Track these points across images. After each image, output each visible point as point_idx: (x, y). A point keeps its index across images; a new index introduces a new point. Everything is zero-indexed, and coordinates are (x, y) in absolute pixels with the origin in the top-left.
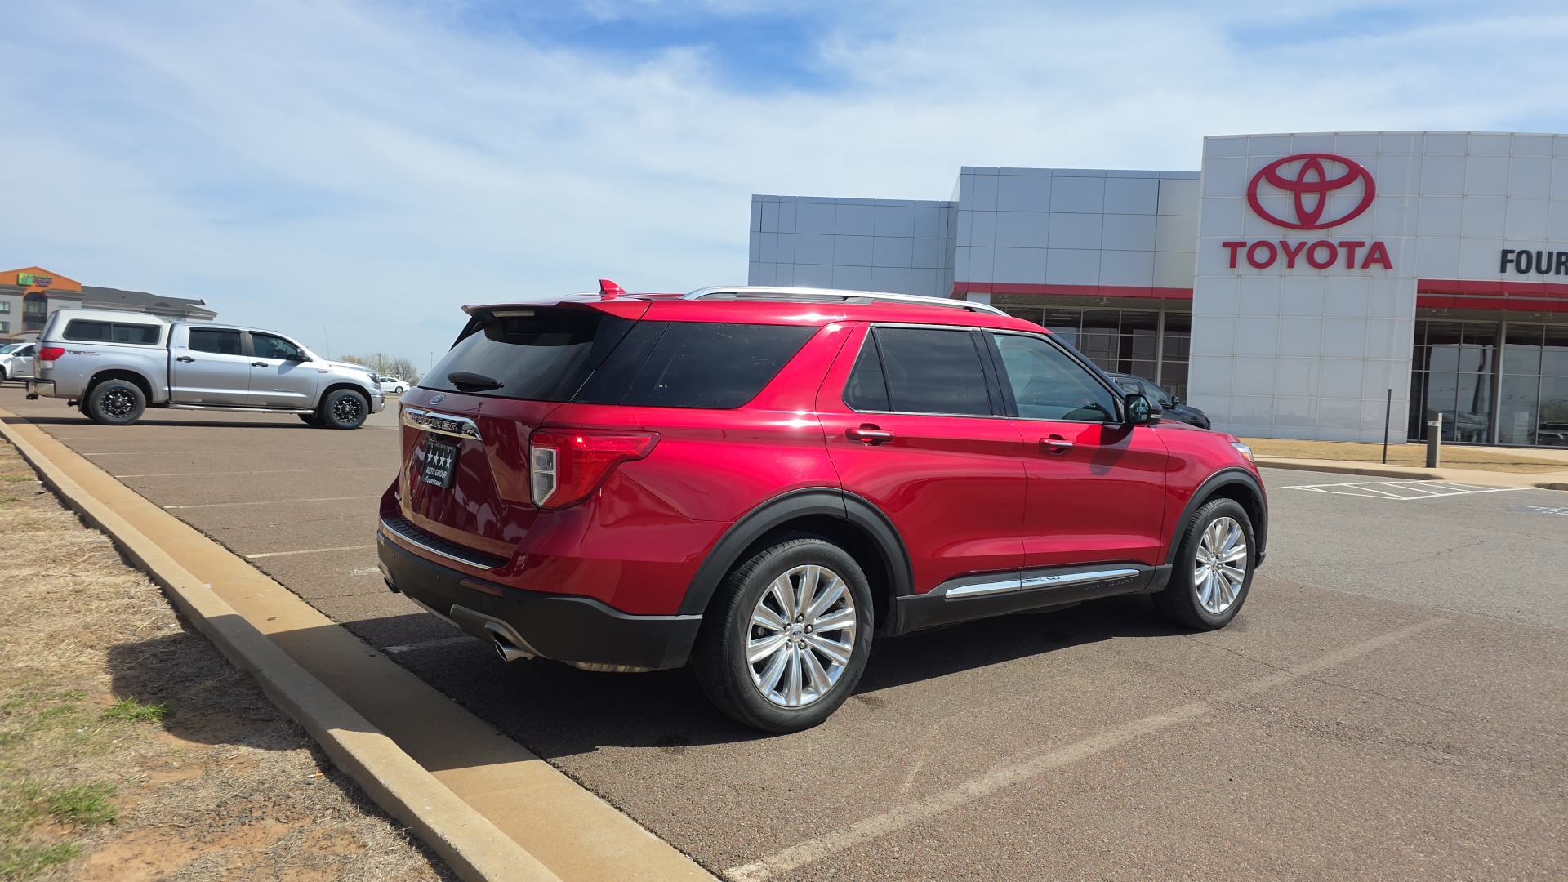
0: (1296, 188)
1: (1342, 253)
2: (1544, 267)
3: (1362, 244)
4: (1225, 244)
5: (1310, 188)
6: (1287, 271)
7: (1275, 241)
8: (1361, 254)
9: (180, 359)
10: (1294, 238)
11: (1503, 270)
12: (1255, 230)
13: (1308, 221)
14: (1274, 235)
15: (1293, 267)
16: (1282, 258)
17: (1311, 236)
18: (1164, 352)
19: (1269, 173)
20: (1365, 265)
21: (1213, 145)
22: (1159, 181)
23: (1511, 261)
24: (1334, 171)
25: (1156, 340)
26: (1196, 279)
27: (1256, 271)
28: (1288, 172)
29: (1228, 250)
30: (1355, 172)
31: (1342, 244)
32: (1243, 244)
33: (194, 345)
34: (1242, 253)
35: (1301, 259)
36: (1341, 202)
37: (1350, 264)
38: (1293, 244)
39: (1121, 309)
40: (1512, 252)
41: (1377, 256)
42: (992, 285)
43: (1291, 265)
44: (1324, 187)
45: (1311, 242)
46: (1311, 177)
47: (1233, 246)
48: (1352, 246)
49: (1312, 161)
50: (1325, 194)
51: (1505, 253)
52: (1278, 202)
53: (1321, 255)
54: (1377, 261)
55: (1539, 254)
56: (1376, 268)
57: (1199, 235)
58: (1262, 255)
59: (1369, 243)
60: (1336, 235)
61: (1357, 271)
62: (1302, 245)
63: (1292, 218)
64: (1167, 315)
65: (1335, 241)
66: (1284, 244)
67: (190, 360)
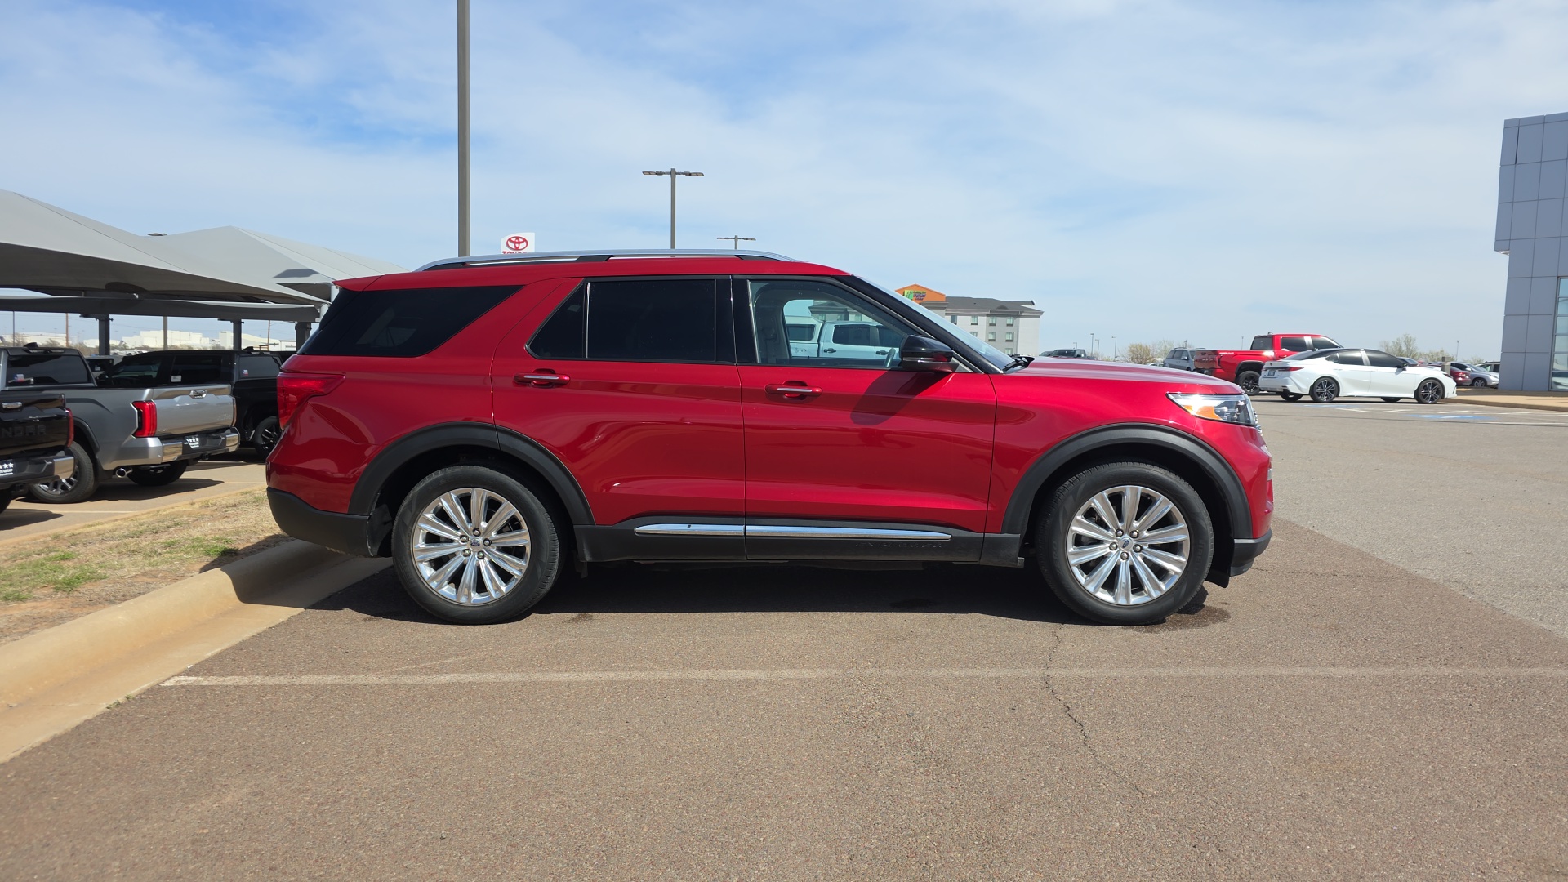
9: (825, 351)
33: (836, 340)
67: (833, 351)
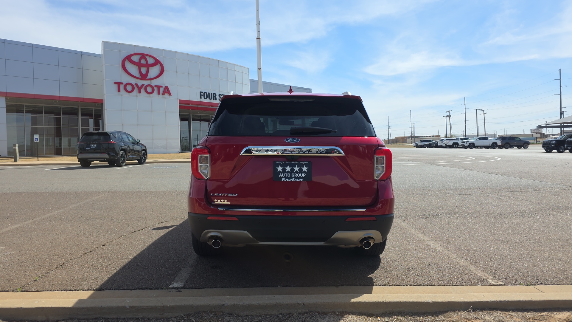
0: (139, 65)
1: (156, 89)
2: (210, 98)
3: (162, 87)
4: (115, 83)
5: (143, 65)
6: (138, 94)
7: (133, 83)
8: (162, 90)
10: (140, 83)
11: (201, 98)
12: (125, 79)
13: (144, 77)
14: (133, 81)
15: (140, 93)
16: (136, 90)
17: (146, 83)
18: (82, 124)
19: (128, 58)
20: (163, 94)
21: (106, 45)
22: (81, 55)
23: (202, 95)
24: (151, 61)
25: (78, 119)
26: (105, 95)
27: (128, 94)
28: (136, 59)
29: (116, 85)
30: (157, 62)
31: (156, 86)
32: (122, 83)
34: (122, 87)
35: (143, 90)
36: (154, 71)
37: (159, 93)
38: (140, 85)
39: (61, 106)
40: (203, 92)
41: (167, 91)
42: (6, 93)
43: (140, 92)
44: (148, 66)
45: (146, 84)
46: (143, 62)
47: (119, 84)
48: (159, 87)
49: (143, 56)
50: (148, 68)
51: (201, 92)
52: (133, 69)
53: (149, 89)
54: (166, 93)
55: (209, 93)
56: (166, 95)
57: (104, 78)
58: (129, 88)
59: (164, 86)
60: (154, 83)
61: (161, 96)
62: (143, 85)
63: (138, 75)
64: (82, 109)
65: (153, 85)
66: (137, 85)
